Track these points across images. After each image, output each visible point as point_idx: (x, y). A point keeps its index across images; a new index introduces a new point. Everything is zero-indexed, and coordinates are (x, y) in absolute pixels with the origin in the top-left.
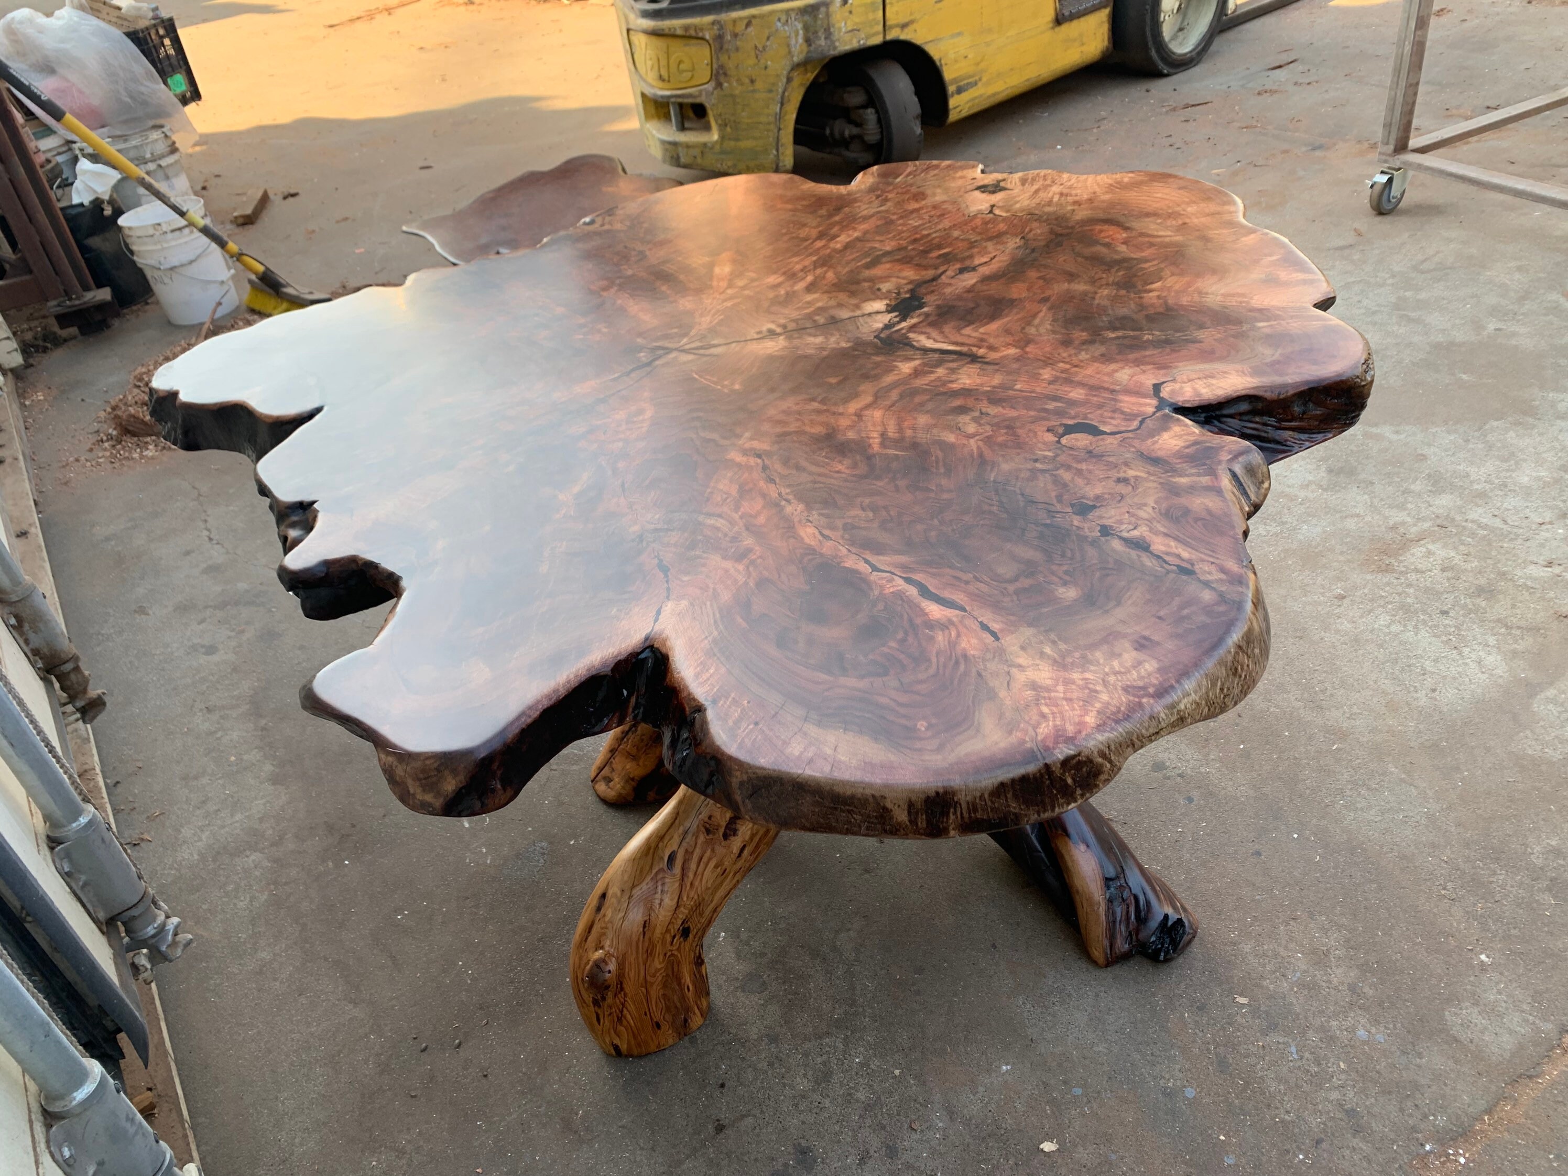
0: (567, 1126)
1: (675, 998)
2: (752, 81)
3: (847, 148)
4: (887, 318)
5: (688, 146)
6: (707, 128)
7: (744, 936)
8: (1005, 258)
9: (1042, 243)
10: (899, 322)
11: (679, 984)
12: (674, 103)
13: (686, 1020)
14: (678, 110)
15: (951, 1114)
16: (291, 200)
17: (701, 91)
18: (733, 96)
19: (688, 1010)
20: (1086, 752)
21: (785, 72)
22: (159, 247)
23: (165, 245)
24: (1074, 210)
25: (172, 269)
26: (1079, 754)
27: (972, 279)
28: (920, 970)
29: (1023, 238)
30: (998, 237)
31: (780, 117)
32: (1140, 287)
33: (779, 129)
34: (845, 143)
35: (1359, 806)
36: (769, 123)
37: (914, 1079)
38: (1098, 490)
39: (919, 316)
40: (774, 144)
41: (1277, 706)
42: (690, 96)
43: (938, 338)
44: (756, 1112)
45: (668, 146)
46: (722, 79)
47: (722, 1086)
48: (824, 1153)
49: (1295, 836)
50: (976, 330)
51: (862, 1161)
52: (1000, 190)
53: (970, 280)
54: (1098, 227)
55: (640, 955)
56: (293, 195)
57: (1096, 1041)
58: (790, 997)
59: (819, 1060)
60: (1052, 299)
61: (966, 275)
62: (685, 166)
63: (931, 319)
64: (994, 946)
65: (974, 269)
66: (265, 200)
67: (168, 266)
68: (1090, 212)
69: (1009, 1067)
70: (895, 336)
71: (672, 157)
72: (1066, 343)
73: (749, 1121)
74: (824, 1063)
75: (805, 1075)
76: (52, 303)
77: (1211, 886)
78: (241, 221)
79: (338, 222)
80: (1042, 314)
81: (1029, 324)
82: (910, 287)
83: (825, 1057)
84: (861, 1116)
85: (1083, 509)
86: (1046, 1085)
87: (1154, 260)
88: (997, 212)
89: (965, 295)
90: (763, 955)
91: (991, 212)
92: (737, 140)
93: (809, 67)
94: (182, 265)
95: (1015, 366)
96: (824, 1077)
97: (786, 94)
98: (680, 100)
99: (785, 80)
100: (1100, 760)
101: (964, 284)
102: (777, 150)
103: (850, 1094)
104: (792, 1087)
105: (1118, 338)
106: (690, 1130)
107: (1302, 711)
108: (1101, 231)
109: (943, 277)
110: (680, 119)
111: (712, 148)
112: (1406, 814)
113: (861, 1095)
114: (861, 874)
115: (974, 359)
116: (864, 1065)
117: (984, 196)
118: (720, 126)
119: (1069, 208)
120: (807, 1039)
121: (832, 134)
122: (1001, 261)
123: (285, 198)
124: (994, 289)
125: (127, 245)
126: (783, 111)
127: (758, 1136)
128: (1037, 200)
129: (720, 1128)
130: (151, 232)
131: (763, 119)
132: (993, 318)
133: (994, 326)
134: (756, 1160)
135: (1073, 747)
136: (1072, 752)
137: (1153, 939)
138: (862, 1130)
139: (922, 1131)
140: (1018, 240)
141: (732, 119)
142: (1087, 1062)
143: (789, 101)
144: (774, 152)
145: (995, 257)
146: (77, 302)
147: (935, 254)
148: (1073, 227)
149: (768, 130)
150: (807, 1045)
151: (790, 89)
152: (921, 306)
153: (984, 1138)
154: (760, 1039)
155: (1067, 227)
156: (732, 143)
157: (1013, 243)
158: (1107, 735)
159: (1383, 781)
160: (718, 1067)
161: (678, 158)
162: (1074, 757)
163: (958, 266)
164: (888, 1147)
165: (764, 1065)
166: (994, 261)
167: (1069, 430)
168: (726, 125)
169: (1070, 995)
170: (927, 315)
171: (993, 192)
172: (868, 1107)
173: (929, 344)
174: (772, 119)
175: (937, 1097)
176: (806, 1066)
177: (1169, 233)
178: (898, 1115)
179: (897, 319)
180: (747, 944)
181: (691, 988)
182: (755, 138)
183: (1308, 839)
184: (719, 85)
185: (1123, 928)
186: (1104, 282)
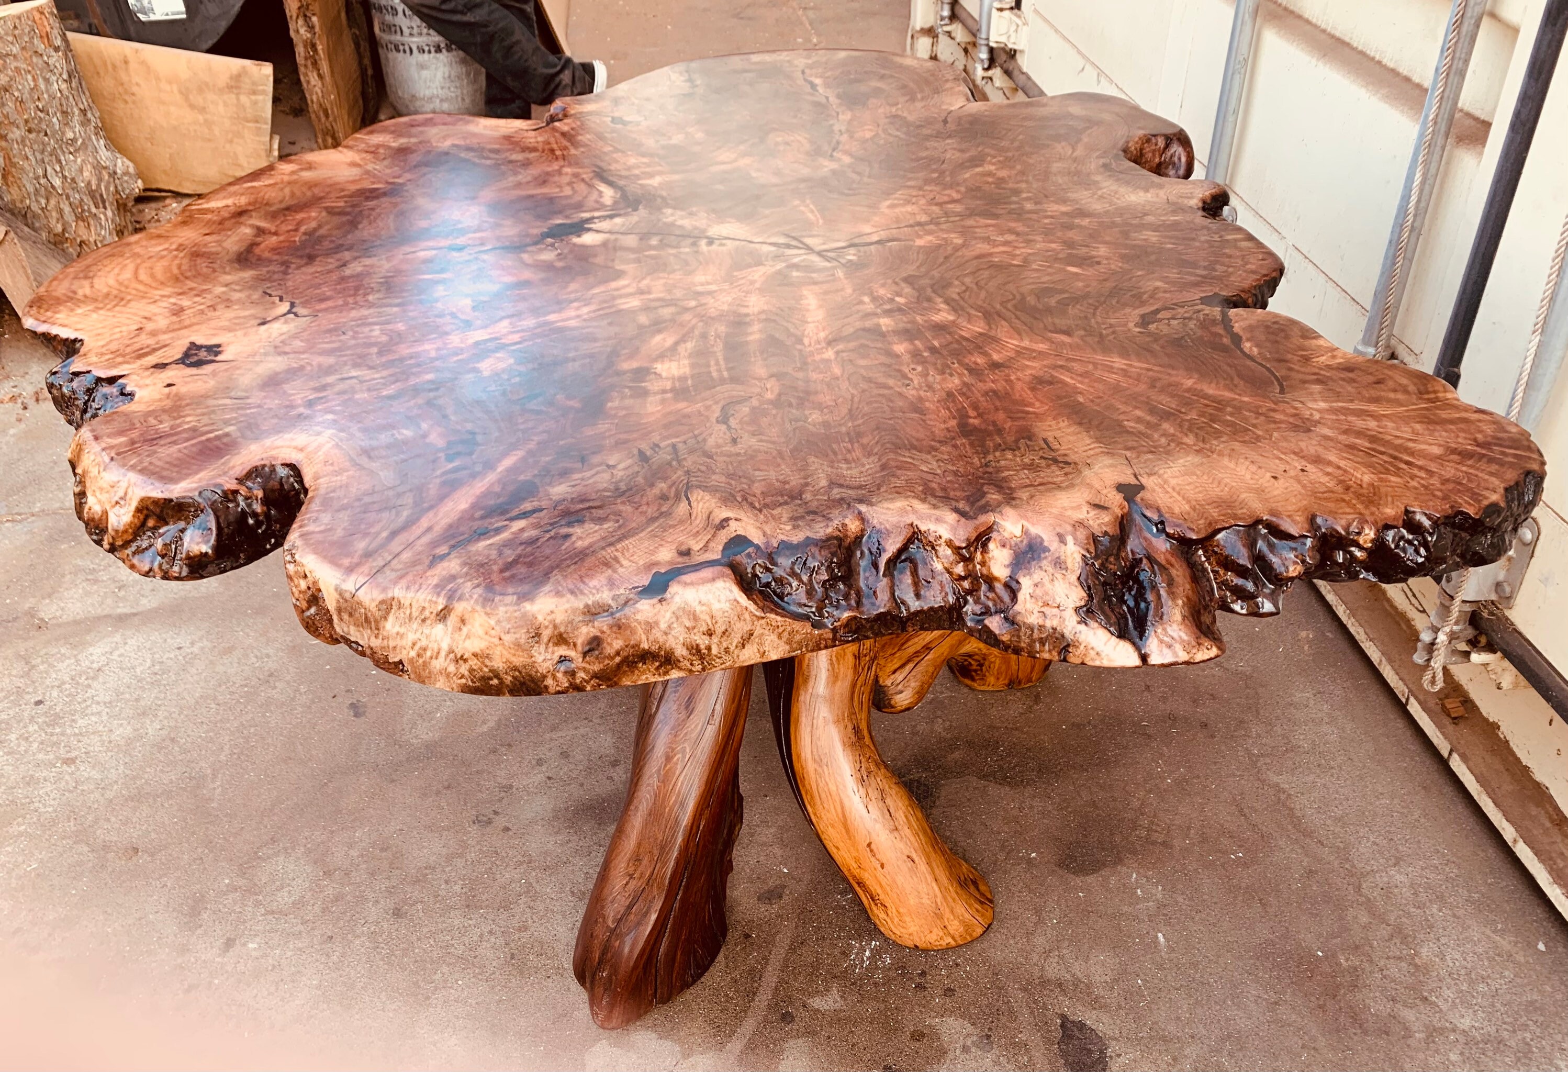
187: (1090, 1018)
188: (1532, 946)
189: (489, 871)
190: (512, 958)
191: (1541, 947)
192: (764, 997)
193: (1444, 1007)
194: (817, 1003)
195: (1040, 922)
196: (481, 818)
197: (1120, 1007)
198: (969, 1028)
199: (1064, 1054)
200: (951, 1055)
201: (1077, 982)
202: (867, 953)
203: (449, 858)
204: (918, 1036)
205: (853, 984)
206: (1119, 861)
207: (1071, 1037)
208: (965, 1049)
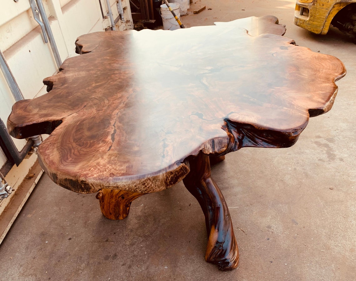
0: (85, 223)
1: (117, 210)
2: (323, 5)
3: (348, 32)
5: (300, 20)
6: (308, 16)
7: (146, 208)
11: (119, 208)
12: (302, 7)
13: (118, 216)
14: (302, 9)
15: (147, 268)
16: (210, 10)
17: (309, 5)
18: (316, 8)
19: (120, 214)
20: (87, 182)
21: (333, 5)
22: (166, 13)
23: (167, 13)
25: (167, 19)
26: (86, 181)
28: (170, 236)
31: (327, 18)
33: (326, 21)
34: (348, 30)
35: (312, 268)
36: (324, 19)
37: (147, 257)
40: (323, 25)
41: (317, 231)
42: (305, 6)
43: (208, 81)
44: (115, 242)
45: (296, 19)
46: (315, 3)
47: (115, 233)
48: (119, 258)
49: (286, 264)
51: (123, 265)
55: (109, 197)
56: (210, 9)
57: (189, 276)
58: (142, 225)
59: (135, 241)
62: (298, 25)
64: (190, 242)
66: (204, 8)
67: (166, 18)
69: (167, 268)
71: (296, 22)
73: (113, 243)
74: (135, 242)
75: (130, 241)
76: (143, 20)
77: (251, 261)
78: (195, 12)
79: (214, 18)
83: (137, 241)
84: (131, 257)
86: (170, 276)
90: (146, 214)
92: (313, 21)
93: (342, 5)
94: (169, 19)
95: (211, 94)
96: (132, 244)
97: (331, 11)
98: (304, 7)
99: (332, 7)
100: (91, 185)
102: (323, 27)
103: (133, 251)
104: (125, 242)
106: (102, 238)
107: (323, 236)
108: (290, 68)
109: (234, 66)
110: (302, 12)
111: (306, 22)
112: (323, 279)
113: (135, 253)
114: (179, 210)
116: (142, 247)
118: (310, 16)
119: (293, 60)
120: (137, 235)
121: (345, 26)
123: (209, 9)
125: (161, 12)
126: (329, 16)
127: (111, 247)
129: (107, 241)
130: (165, 9)
131: (322, 17)
134: (107, 251)
135: (85, 179)
136: (84, 180)
137: (220, 262)
138: (129, 259)
139: (139, 268)
141: (314, 15)
142: (183, 279)
143: (332, 13)
144: (322, 28)
146: (147, 22)
149: (323, 21)
150: (136, 236)
151: (333, 10)
153: (148, 278)
154: (130, 229)
156: (312, 22)
158: (94, 180)
159: (326, 267)
160: (118, 229)
161: (297, 23)
162: (84, 181)
164: (130, 266)
165: (125, 234)
167: (196, 114)
168: (312, 16)
169: (194, 262)
172: (134, 256)
174: (325, 18)
175: (148, 263)
176: (132, 240)
178: (138, 261)
180: (145, 210)
181: (122, 210)
182: (318, 22)
183: (289, 267)
184: (314, 4)
185: (214, 256)
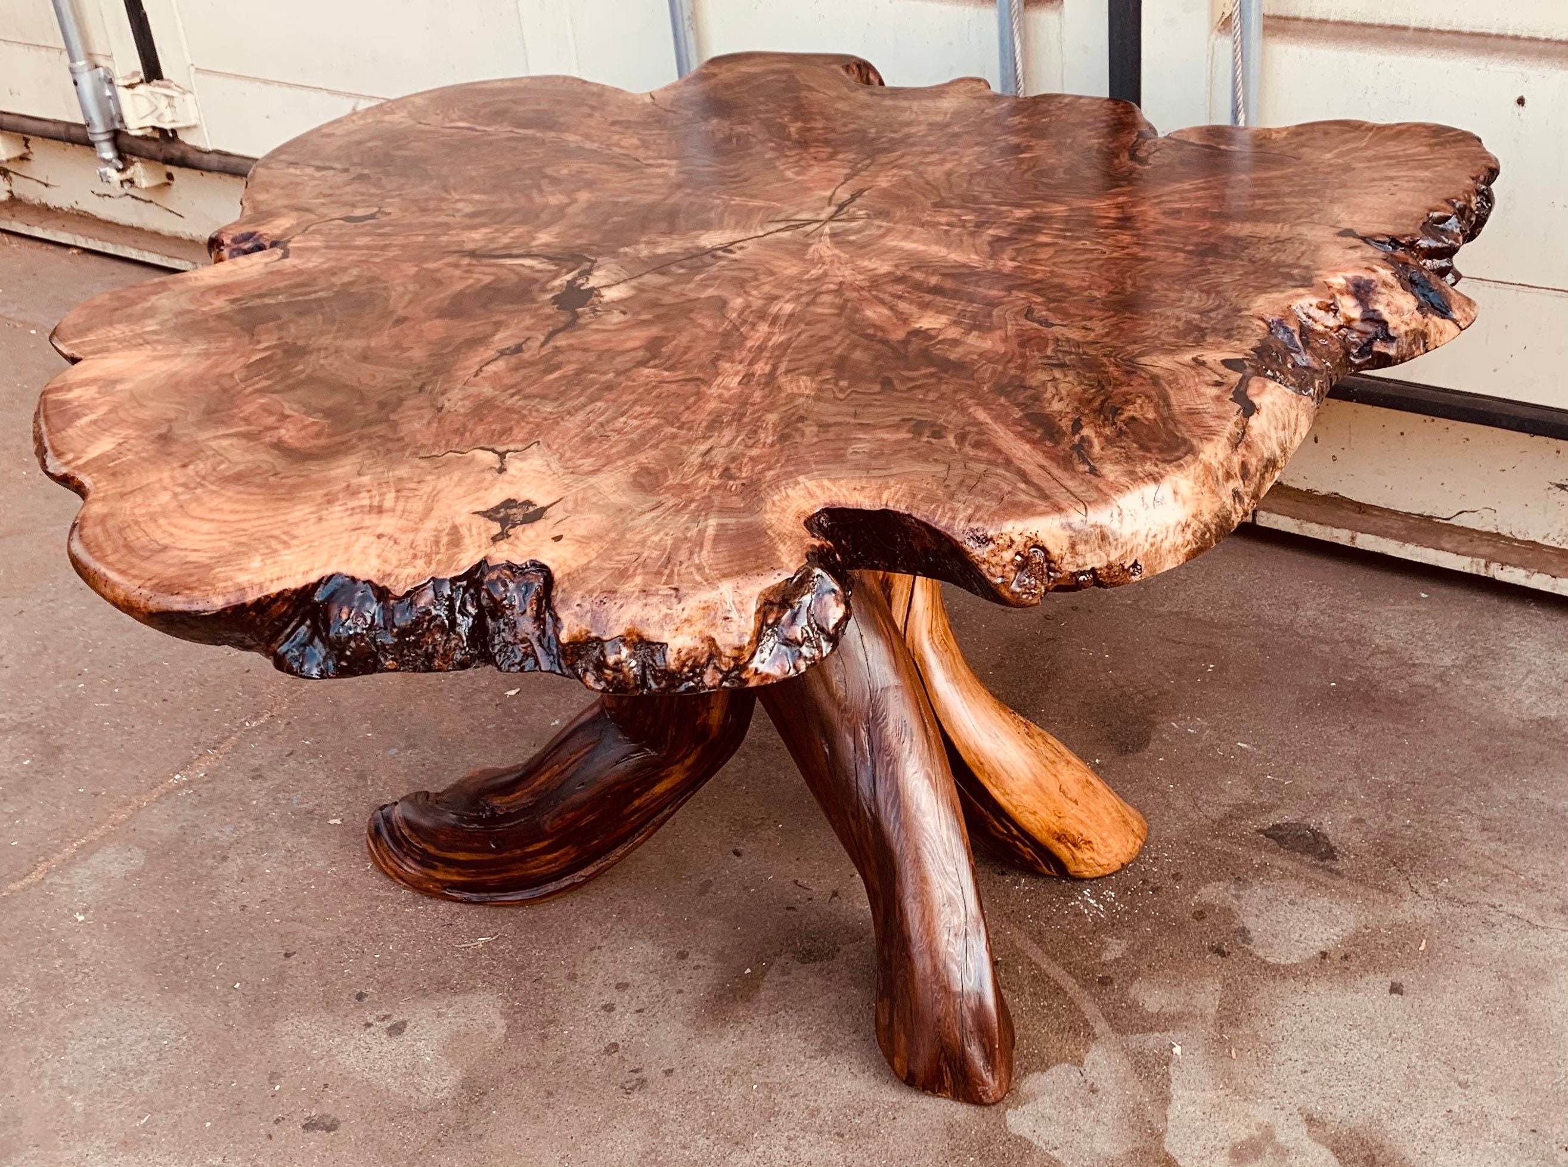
4: (593, 282)
8: (461, 373)
9: (408, 403)
10: (575, 279)
24: (359, 474)
27: (501, 340)
29: (440, 410)
30: (482, 408)
32: (278, 351)
38: (348, 189)
39: (553, 290)
43: (522, 269)
50: (479, 280)
52: (496, 510)
53: (504, 338)
54: (322, 441)
60: (390, 323)
61: (511, 343)
63: (535, 287)
65: (502, 353)
68: (333, 473)
70: (571, 265)
72: (372, 280)
80: (402, 305)
81: (417, 294)
82: (581, 321)
85: (362, 178)
87: (251, 394)
88: (490, 458)
89: (503, 317)
91: (502, 455)
95: (426, 253)
101: (508, 333)
105: (315, 292)
108: (318, 435)
109: (542, 338)
115: (472, 254)
117: (523, 494)
119: (365, 479)
122: (465, 368)
124: (465, 329)
128: (426, 489)
132: (460, 296)
133: (458, 287)
140: (447, 404)
145: (476, 375)
147: (569, 369)
148: (361, 438)
152: (556, 300)
155: (370, 438)
157: (456, 400)
163: (526, 356)
166: (477, 368)
167: (372, 216)
170: (543, 290)
171: (509, 503)
173: (528, 262)
177: (214, 444)
179: (580, 282)
186: (322, 354)
187: (1273, 819)
188: (1419, 599)
189: (708, 1108)
190: (842, 1136)
191: (1424, 595)
192: (1071, 986)
193: (1428, 661)
194: (1108, 956)
195: (1164, 794)
196: (628, 1086)
197: (1281, 799)
198: (1222, 885)
199: (1293, 849)
200: (1235, 908)
201: (1238, 807)
202: (1092, 901)
203: (654, 1131)
204: (1200, 916)
205: (1113, 925)
206: (1153, 724)
207: (1282, 837)
208: (1238, 897)
